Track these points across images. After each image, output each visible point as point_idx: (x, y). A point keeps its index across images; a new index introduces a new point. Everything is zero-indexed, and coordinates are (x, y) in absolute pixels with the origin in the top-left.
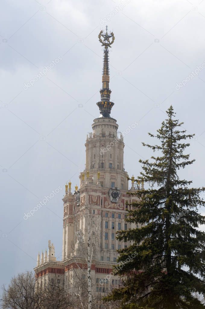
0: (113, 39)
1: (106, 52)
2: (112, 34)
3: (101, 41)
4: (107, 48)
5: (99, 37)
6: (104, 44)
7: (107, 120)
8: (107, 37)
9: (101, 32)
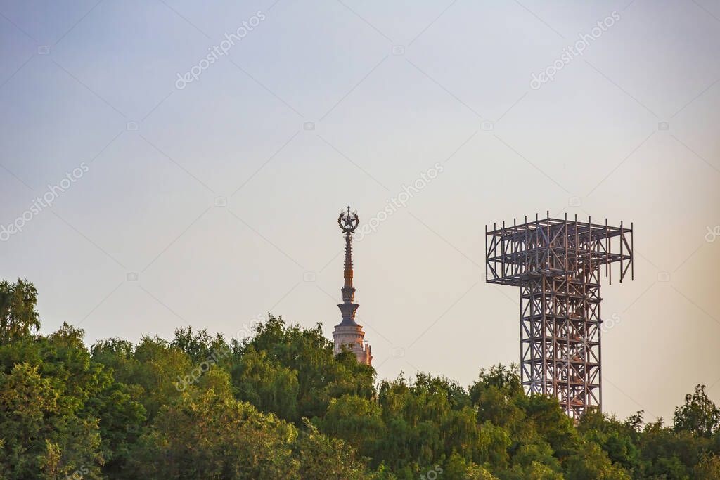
0: (358, 222)
1: (348, 240)
2: (356, 216)
3: (341, 226)
4: (350, 234)
5: (339, 221)
6: (345, 230)
7: (348, 328)
8: (349, 221)
9: (342, 215)
